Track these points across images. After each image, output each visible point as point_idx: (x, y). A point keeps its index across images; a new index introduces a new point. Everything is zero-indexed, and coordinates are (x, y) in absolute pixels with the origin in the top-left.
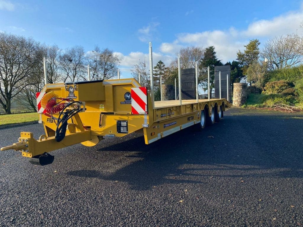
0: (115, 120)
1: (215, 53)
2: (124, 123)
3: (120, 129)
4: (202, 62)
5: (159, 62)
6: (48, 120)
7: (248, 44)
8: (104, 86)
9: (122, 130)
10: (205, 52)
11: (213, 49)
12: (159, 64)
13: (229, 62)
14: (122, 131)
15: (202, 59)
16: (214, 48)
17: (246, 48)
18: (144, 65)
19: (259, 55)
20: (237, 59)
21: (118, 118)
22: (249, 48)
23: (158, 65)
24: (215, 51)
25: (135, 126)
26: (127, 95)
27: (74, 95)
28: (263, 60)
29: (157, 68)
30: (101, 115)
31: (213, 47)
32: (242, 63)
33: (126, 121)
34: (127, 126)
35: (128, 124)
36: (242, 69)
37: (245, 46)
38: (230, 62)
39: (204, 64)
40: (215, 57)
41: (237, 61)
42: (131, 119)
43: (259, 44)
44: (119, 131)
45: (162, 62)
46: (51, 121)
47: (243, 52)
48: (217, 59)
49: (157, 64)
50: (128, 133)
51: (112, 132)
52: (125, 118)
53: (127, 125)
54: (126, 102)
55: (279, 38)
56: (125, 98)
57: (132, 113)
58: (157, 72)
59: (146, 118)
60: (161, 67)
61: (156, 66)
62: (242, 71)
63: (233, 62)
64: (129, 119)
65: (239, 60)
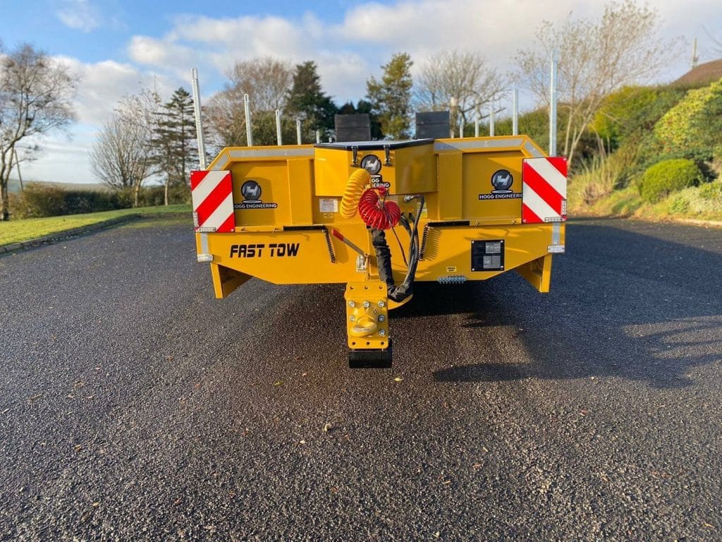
0: (468, 239)
1: (317, 78)
2: (492, 247)
3: (481, 261)
4: (289, 99)
5: (177, 93)
6: (233, 251)
7: (388, 63)
8: (437, 155)
9: (488, 262)
10: (296, 74)
11: (314, 69)
12: (177, 96)
13: (349, 103)
14: (486, 264)
15: (289, 92)
16: (315, 67)
17: (383, 71)
18: (154, 96)
19: (411, 90)
20: (367, 97)
21: (475, 234)
22: (390, 73)
23: (176, 100)
24: (318, 72)
25: (525, 252)
26: (500, 177)
27: (380, 179)
28: (418, 101)
29: (175, 106)
30: (426, 229)
31: (313, 62)
32: (378, 107)
33: (499, 241)
34: (502, 254)
35: (506, 248)
36: (380, 120)
37: (383, 67)
38: (351, 104)
39: (295, 103)
40: (318, 88)
41: (367, 100)
42: (514, 236)
43: (411, 64)
44: (477, 264)
45: (188, 92)
46: (247, 253)
47: (380, 81)
48: (323, 94)
49: (174, 96)
50: (503, 269)
51: (455, 270)
52: (499, 233)
53: (502, 250)
54: (494, 194)
55: (450, 53)
56: (493, 185)
57: (525, 221)
58: (175, 118)
59: (558, 231)
60: (184, 105)
61: (171, 101)
62: (380, 125)
63: (360, 104)
64: (510, 235)
65: (370, 98)
